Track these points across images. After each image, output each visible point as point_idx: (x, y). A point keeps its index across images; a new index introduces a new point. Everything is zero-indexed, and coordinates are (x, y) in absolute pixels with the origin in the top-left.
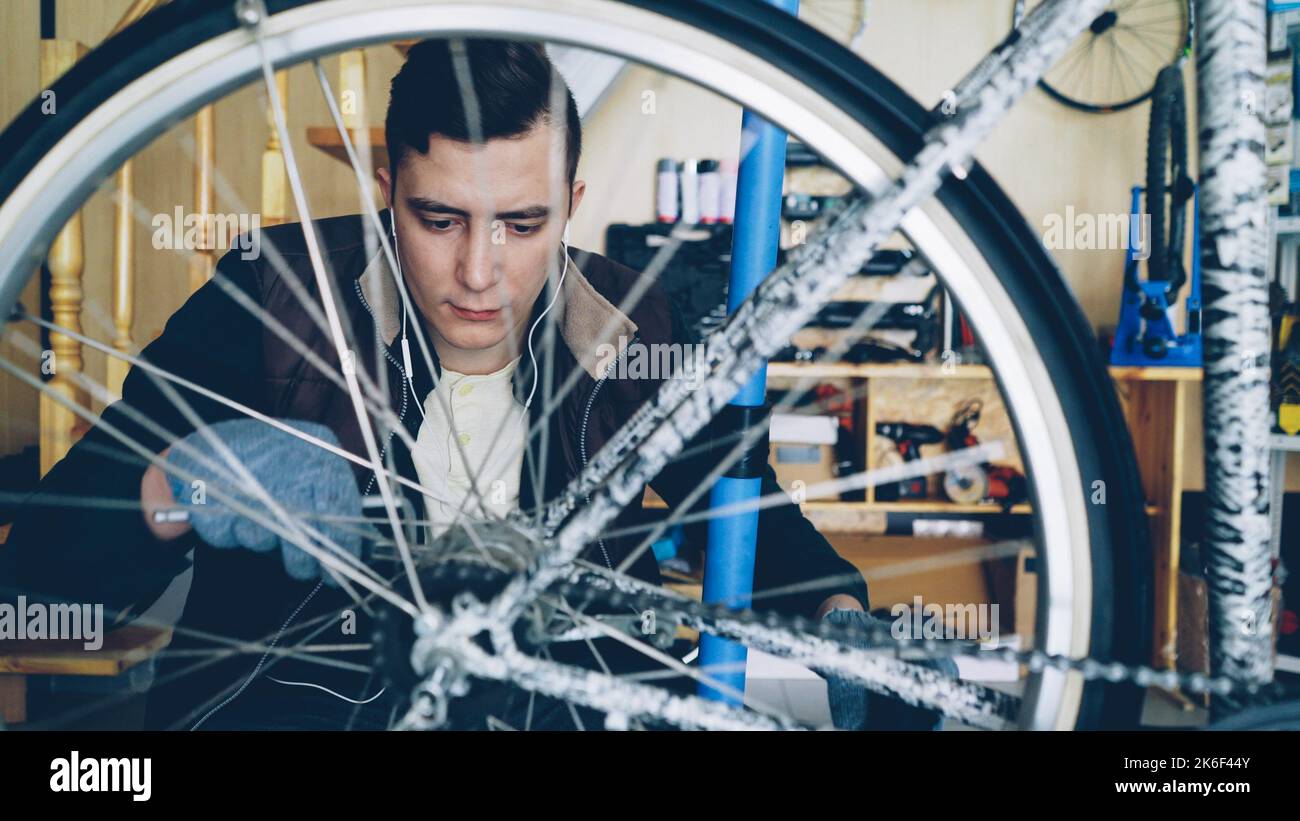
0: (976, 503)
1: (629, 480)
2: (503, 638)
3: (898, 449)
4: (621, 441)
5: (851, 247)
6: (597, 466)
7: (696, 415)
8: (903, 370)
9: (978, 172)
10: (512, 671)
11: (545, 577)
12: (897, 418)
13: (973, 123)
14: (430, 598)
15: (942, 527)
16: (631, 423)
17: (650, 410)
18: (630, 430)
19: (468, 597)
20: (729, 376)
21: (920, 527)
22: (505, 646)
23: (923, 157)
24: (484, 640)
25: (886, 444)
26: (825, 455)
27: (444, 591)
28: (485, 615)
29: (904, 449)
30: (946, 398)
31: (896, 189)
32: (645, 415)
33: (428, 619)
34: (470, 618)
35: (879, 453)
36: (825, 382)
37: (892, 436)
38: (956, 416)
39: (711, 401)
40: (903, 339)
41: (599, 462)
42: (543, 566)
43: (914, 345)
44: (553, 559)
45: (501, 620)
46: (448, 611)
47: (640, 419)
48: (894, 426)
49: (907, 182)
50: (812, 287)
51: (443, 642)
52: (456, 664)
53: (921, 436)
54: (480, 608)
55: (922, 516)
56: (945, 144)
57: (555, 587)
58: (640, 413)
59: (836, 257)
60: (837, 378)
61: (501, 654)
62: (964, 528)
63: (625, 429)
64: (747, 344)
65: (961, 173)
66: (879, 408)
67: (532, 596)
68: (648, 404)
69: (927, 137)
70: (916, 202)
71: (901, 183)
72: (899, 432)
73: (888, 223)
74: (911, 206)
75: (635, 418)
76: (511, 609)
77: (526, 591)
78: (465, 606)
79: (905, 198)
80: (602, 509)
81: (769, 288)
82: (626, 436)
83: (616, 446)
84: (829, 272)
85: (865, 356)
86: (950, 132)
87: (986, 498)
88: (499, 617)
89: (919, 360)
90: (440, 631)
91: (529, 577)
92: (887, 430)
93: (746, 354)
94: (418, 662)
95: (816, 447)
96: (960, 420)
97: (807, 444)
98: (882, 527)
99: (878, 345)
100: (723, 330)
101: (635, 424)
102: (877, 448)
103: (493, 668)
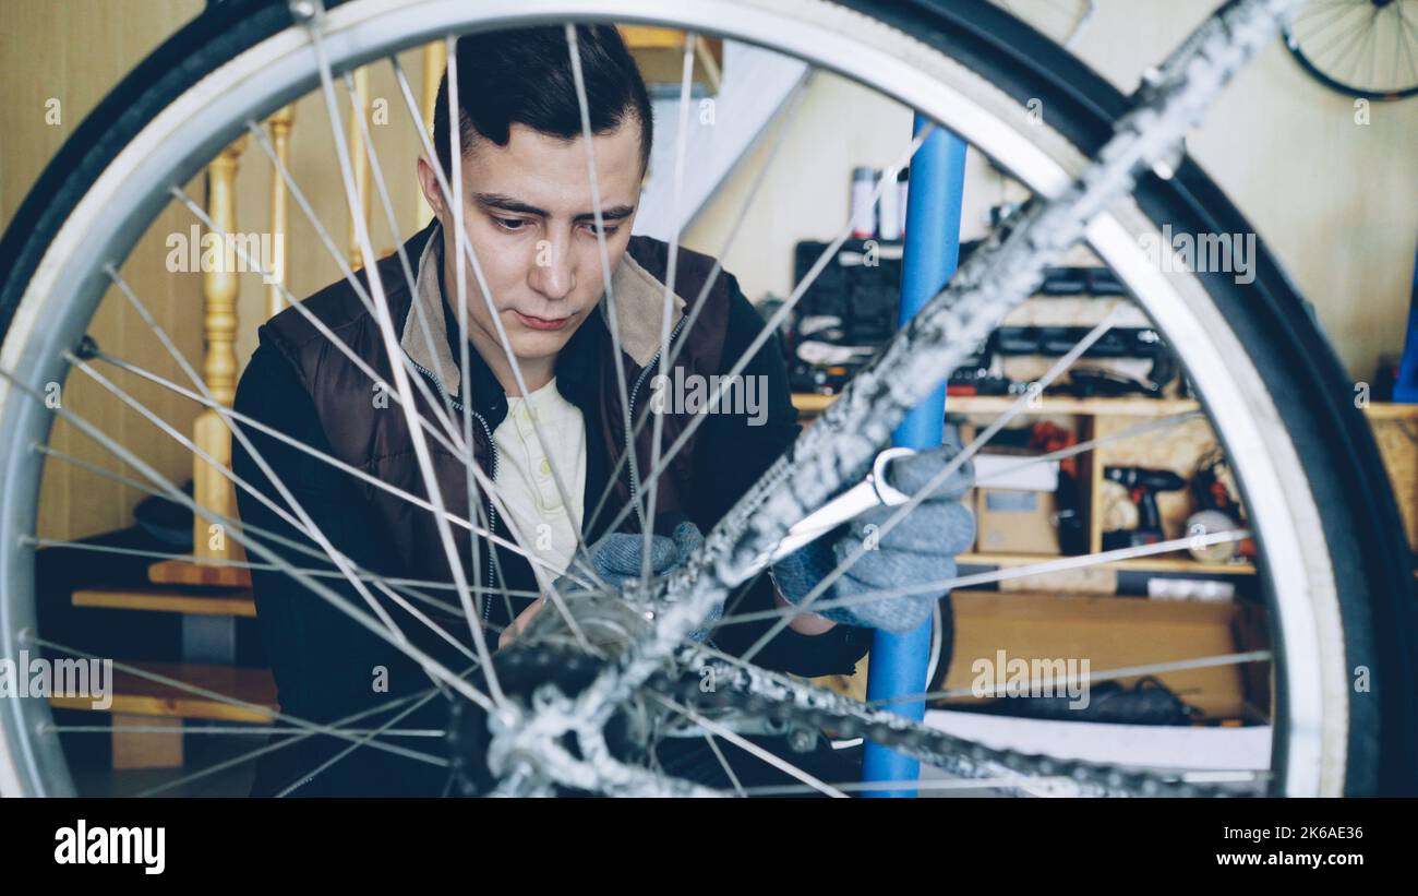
0: (1225, 561)
1: (739, 556)
2: (592, 741)
3: (1130, 497)
4: (752, 503)
5: (1013, 267)
6: (723, 532)
7: (819, 478)
8: (1138, 406)
9: (1189, 169)
10: (602, 780)
11: (640, 671)
12: (1130, 461)
13: (1176, 106)
14: (507, 690)
15: (1184, 588)
16: (762, 482)
17: (784, 466)
18: (762, 489)
19: (551, 690)
20: (861, 430)
21: (1157, 587)
22: (595, 750)
23: (1111, 151)
24: (570, 742)
25: (1117, 490)
26: (1043, 503)
27: (523, 683)
28: (571, 713)
29: (1137, 497)
30: (1190, 439)
31: (1075, 193)
32: (779, 473)
33: (504, 715)
34: (554, 716)
35: (1107, 502)
36: (1043, 419)
37: (1123, 481)
38: (1201, 460)
39: (838, 463)
40: (1138, 370)
41: (726, 528)
42: (637, 658)
43: (1151, 376)
44: (648, 650)
45: (590, 720)
46: (528, 706)
47: (774, 477)
48: (1125, 470)
49: (1088, 186)
50: (965, 320)
51: (524, 741)
52: (536, 770)
53: (1157, 482)
54: (565, 704)
55: (1159, 575)
56: (1138, 133)
57: (653, 680)
58: (773, 470)
59: (996, 282)
60: (1059, 415)
61: (590, 760)
62: (1211, 590)
63: (755, 489)
64: (883, 390)
65: (1165, 171)
66: (1107, 449)
67: (624, 693)
68: (783, 459)
69: (1118, 126)
70: (1102, 207)
71: (1080, 185)
72: (1132, 478)
73: (1063, 237)
74: (1094, 214)
75: (768, 475)
76: (601, 708)
77: (617, 687)
78: (548, 701)
79: (1085, 205)
80: (707, 590)
81: (928, 319)
82: (756, 497)
83: (745, 508)
84: (988, 301)
85: (1089, 389)
86: (1145, 119)
87: (1237, 556)
88: (588, 714)
89: (1156, 395)
90: (519, 729)
91: (621, 670)
92: (1117, 474)
93: (882, 404)
94: (495, 764)
95: (1032, 493)
96: (1206, 465)
97: (1023, 491)
98: (1110, 586)
99: (1107, 377)
100: (871, 370)
101: (768, 483)
102: (1105, 496)
103: (582, 777)
